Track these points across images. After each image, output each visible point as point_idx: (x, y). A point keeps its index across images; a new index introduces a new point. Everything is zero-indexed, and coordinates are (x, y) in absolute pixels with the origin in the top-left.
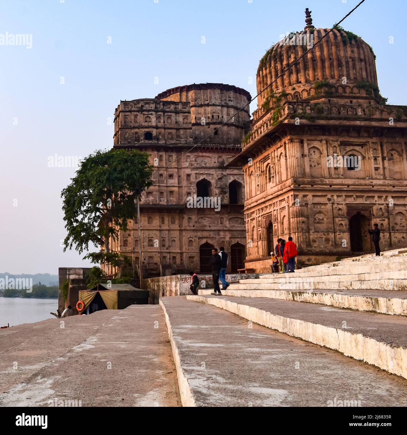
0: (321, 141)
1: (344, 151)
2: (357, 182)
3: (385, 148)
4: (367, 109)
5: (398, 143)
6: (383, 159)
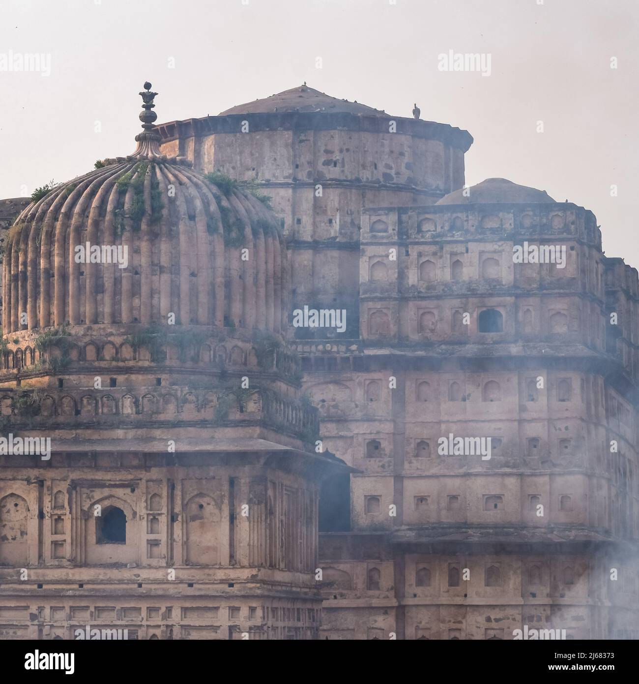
0: (28, 481)
1: (88, 500)
2: (102, 574)
3: (178, 493)
4: (146, 400)
5: (214, 478)
6: (173, 519)
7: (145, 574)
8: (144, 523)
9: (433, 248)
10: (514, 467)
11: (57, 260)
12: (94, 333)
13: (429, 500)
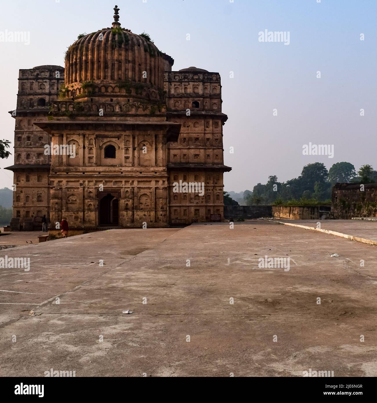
0: (79, 135)
1: (102, 142)
2: (107, 169)
3: (136, 140)
4: (124, 107)
5: (149, 135)
6: (134, 149)
7: (123, 169)
8: (124, 151)
10: (203, 146)
11: (90, 57)
12: (104, 83)
13: (177, 155)
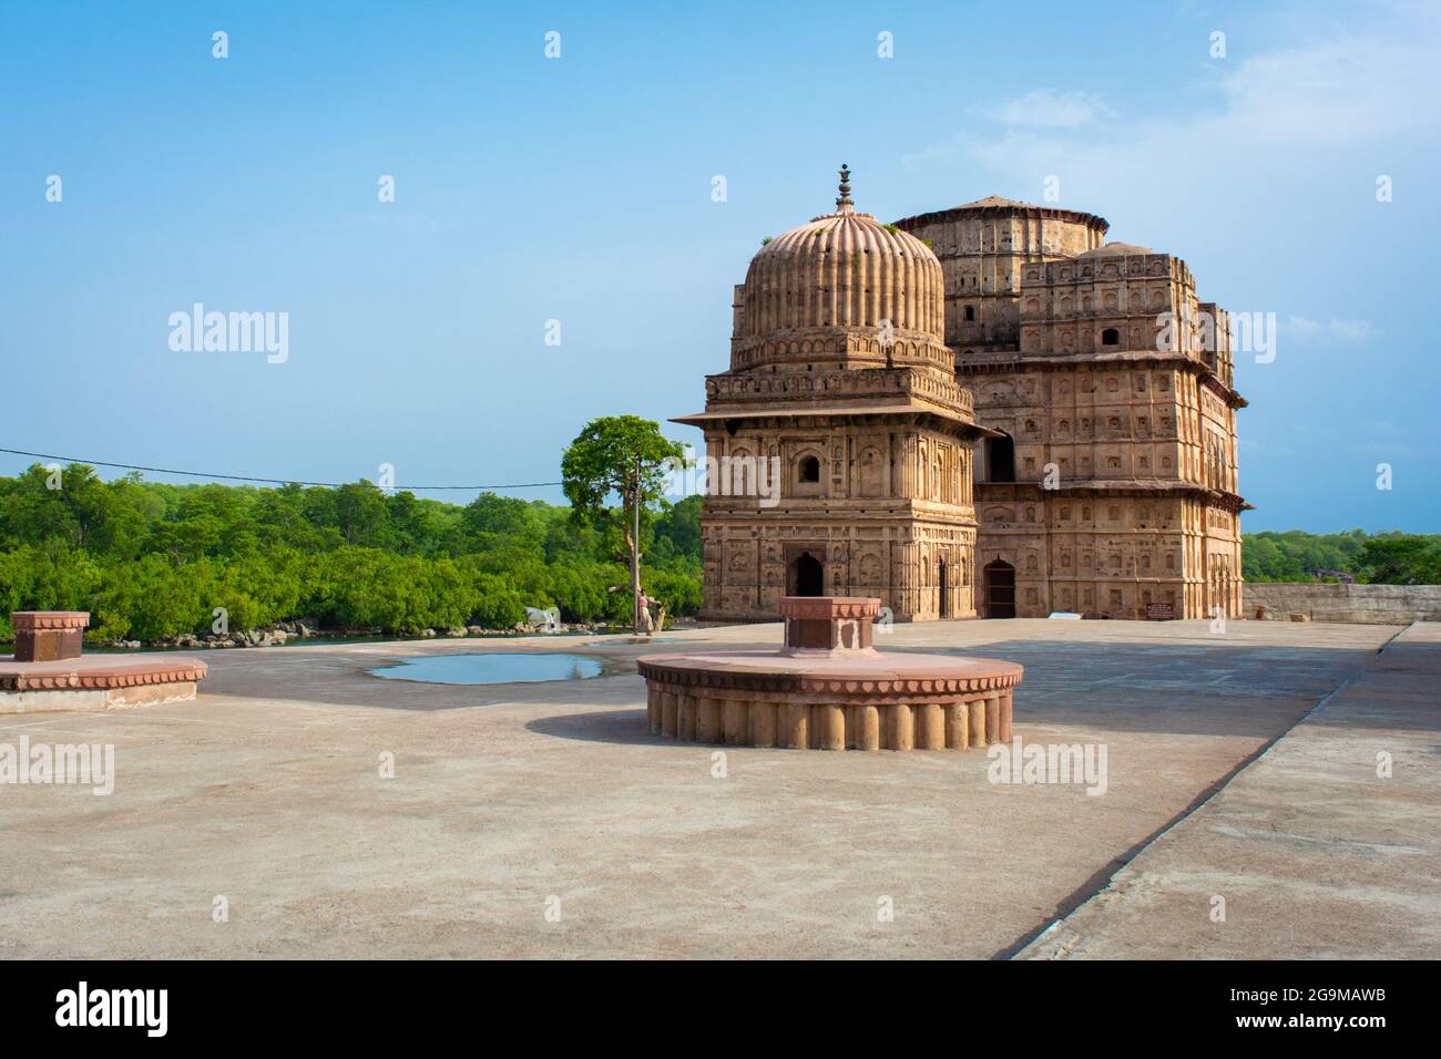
1: (792, 452)
2: (802, 503)
3: (854, 445)
5: (879, 434)
6: (851, 464)
7: (831, 503)
8: (830, 467)
9: (1070, 289)
10: (1129, 436)
11: (774, 284)
12: (798, 334)
